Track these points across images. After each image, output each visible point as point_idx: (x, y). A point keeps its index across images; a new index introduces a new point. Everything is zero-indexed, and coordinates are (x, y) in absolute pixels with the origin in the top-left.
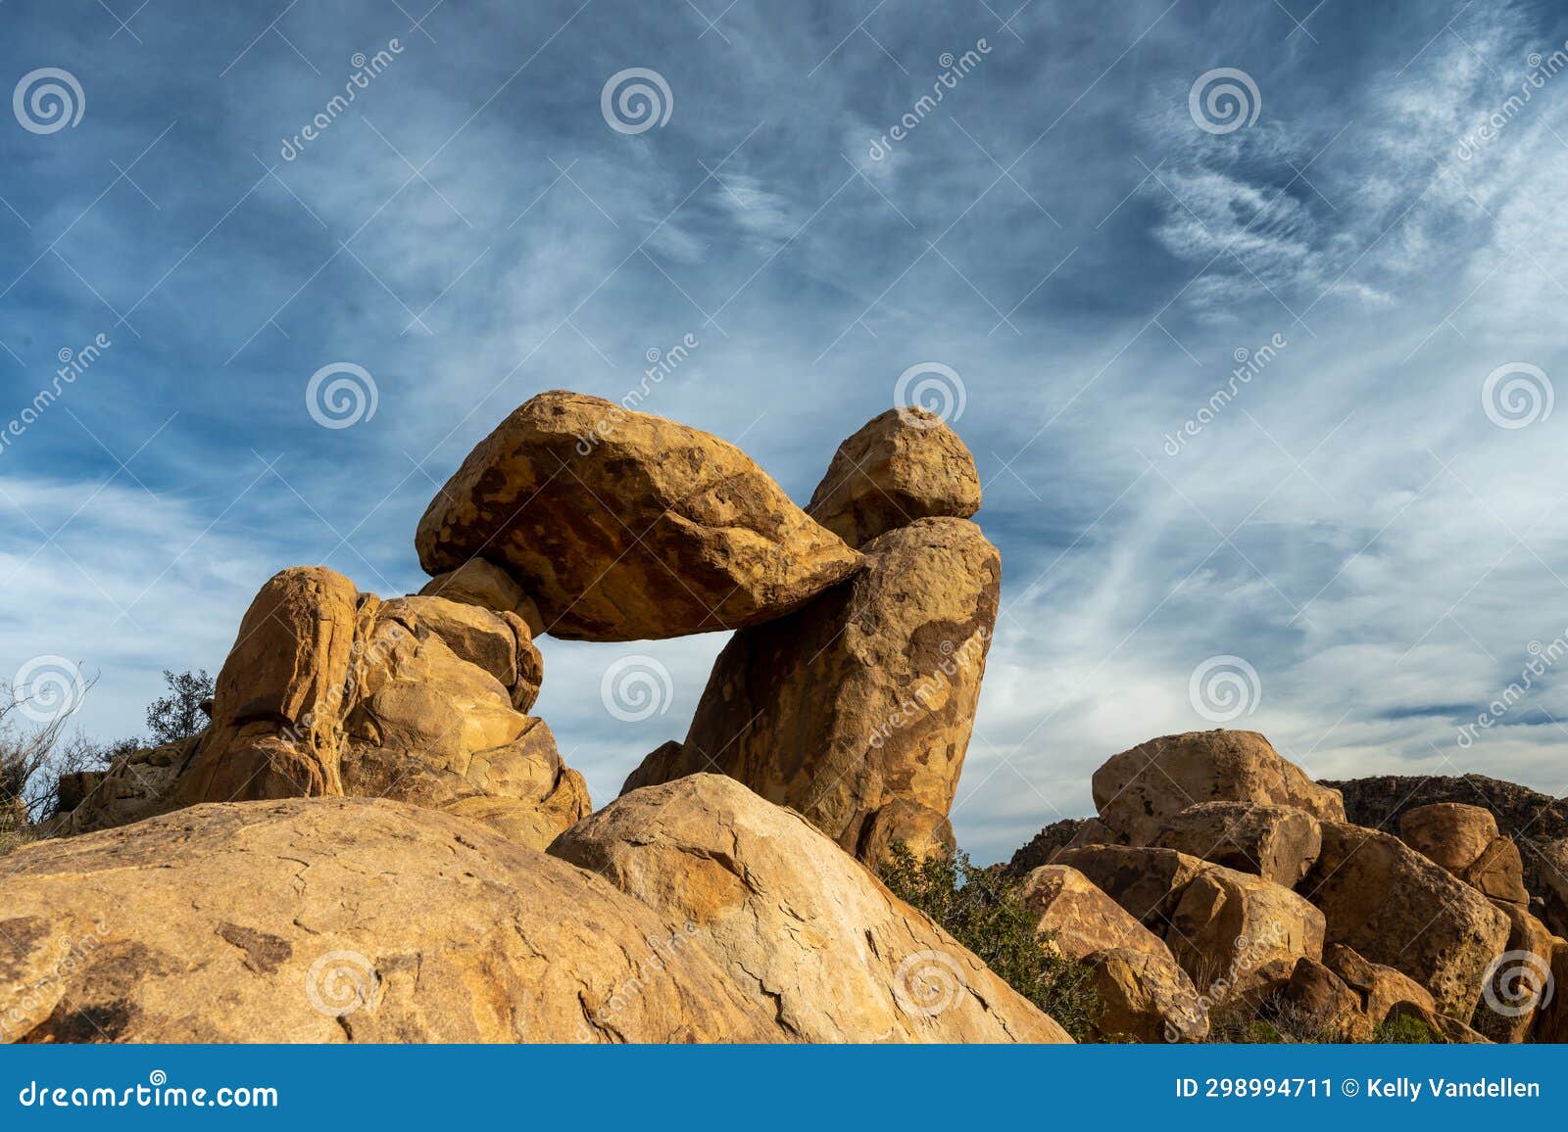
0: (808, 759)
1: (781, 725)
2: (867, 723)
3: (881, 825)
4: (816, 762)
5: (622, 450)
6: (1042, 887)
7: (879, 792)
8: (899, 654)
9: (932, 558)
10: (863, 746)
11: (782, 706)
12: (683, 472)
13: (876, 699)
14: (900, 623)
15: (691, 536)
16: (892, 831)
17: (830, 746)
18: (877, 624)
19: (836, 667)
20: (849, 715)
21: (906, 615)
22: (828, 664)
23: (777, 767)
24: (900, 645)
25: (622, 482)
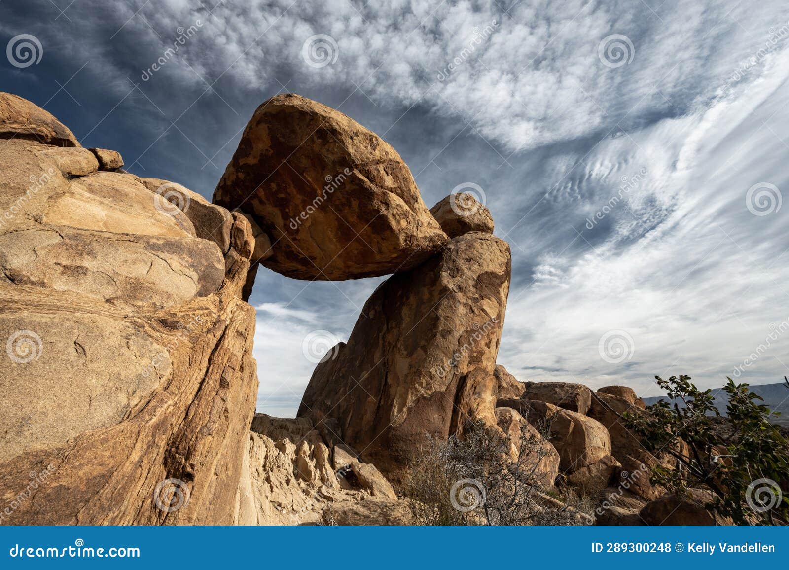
0: (423, 343)
1: (404, 326)
2: (458, 322)
3: (470, 383)
4: (428, 344)
5: (328, 122)
6: (503, 418)
7: (466, 363)
8: (471, 287)
9: (482, 244)
10: (457, 335)
11: (404, 316)
12: (366, 147)
13: (461, 310)
14: (470, 273)
15: (367, 189)
16: (475, 388)
17: (436, 335)
18: (458, 273)
19: (436, 294)
20: (447, 318)
21: (473, 268)
22: (431, 293)
23: (402, 348)
24: (471, 283)
25: (327, 147)
